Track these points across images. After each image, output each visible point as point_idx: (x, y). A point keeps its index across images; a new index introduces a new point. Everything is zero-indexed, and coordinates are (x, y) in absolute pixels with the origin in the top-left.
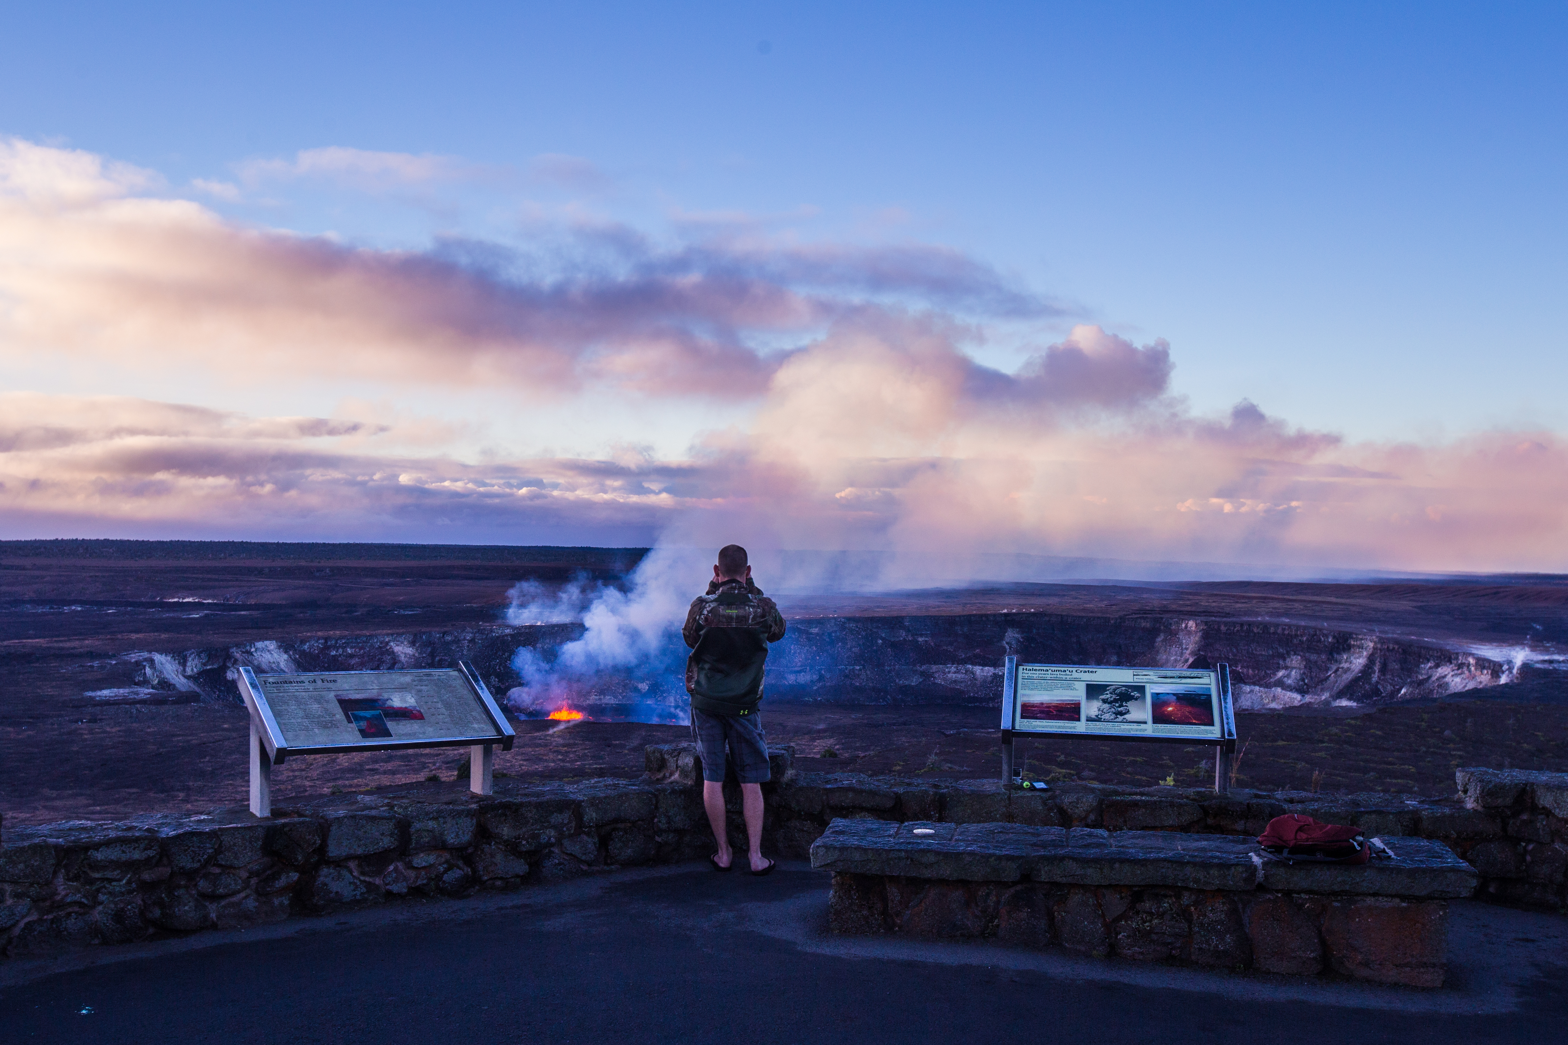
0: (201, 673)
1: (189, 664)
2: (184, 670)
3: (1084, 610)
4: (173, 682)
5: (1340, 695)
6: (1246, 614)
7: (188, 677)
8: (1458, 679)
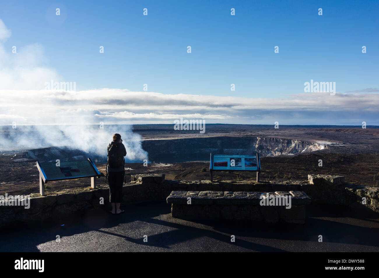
0: (38, 155)
1: (36, 153)
2: (35, 154)
3: (235, 136)
4: (32, 157)
5: (289, 153)
6: (269, 135)
7: (36, 156)
8: (314, 148)
